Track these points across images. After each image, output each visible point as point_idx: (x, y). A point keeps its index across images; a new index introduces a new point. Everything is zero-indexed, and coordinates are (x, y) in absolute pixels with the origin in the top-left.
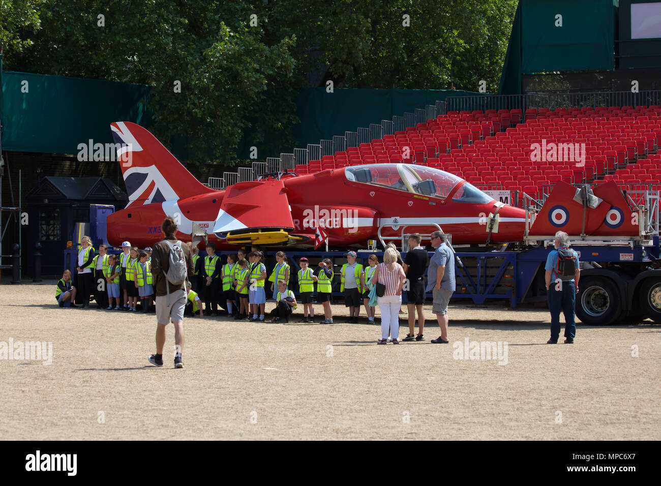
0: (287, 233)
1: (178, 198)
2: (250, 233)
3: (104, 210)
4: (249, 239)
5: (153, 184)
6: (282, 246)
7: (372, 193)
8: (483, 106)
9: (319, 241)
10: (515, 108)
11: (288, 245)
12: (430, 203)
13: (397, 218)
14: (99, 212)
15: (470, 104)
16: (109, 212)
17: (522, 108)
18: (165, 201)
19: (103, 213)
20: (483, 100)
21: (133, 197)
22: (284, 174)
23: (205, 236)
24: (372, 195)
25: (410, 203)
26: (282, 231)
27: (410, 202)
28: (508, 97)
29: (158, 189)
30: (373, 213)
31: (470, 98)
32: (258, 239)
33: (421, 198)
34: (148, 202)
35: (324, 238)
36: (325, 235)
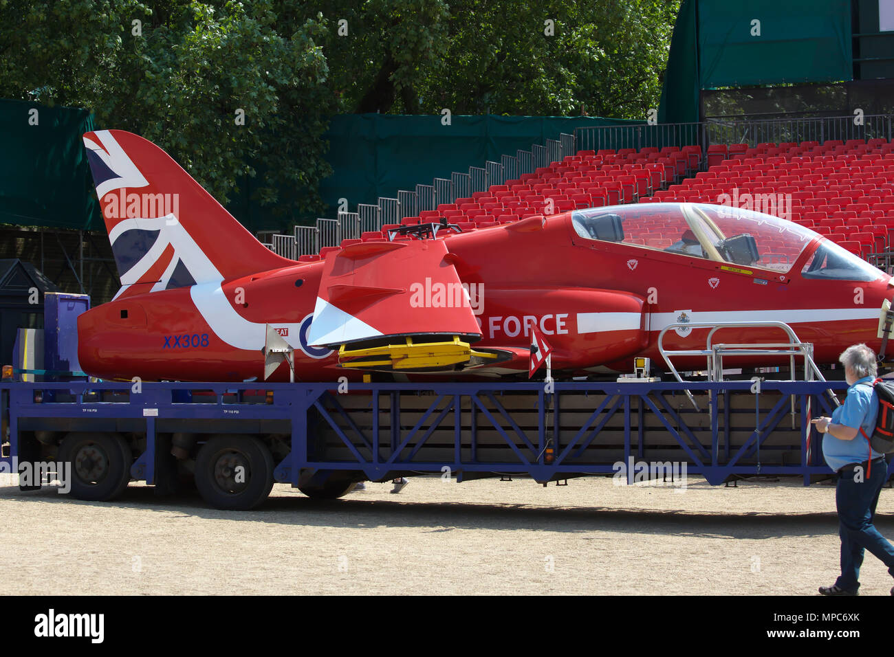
0: (467, 345)
1: (223, 279)
2: (390, 346)
3: (71, 304)
4: (387, 357)
5: (169, 251)
6: (453, 371)
7: (632, 263)
8: (636, 140)
9: (536, 359)
10: (689, 144)
11: (465, 370)
12: (756, 281)
13: (686, 312)
14: (63, 307)
15: (614, 140)
16: (80, 308)
17: (701, 144)
18: (196, 284)
19: (69, 309)
20: (636, 133)
21: (130, 278)
22: (441, 228)
23: (289, 353)
24: (632, 266)
25: (714, 282)
26: (457, 341)
27: (712, 279)
28: (677, 127)
29: (180, 260)
30: (639, 303)
31: (613, 129)
32: (406, 357)
33: (737, 270)
34: (159, 287)
35: (545, 355)
36: (546, 349)
